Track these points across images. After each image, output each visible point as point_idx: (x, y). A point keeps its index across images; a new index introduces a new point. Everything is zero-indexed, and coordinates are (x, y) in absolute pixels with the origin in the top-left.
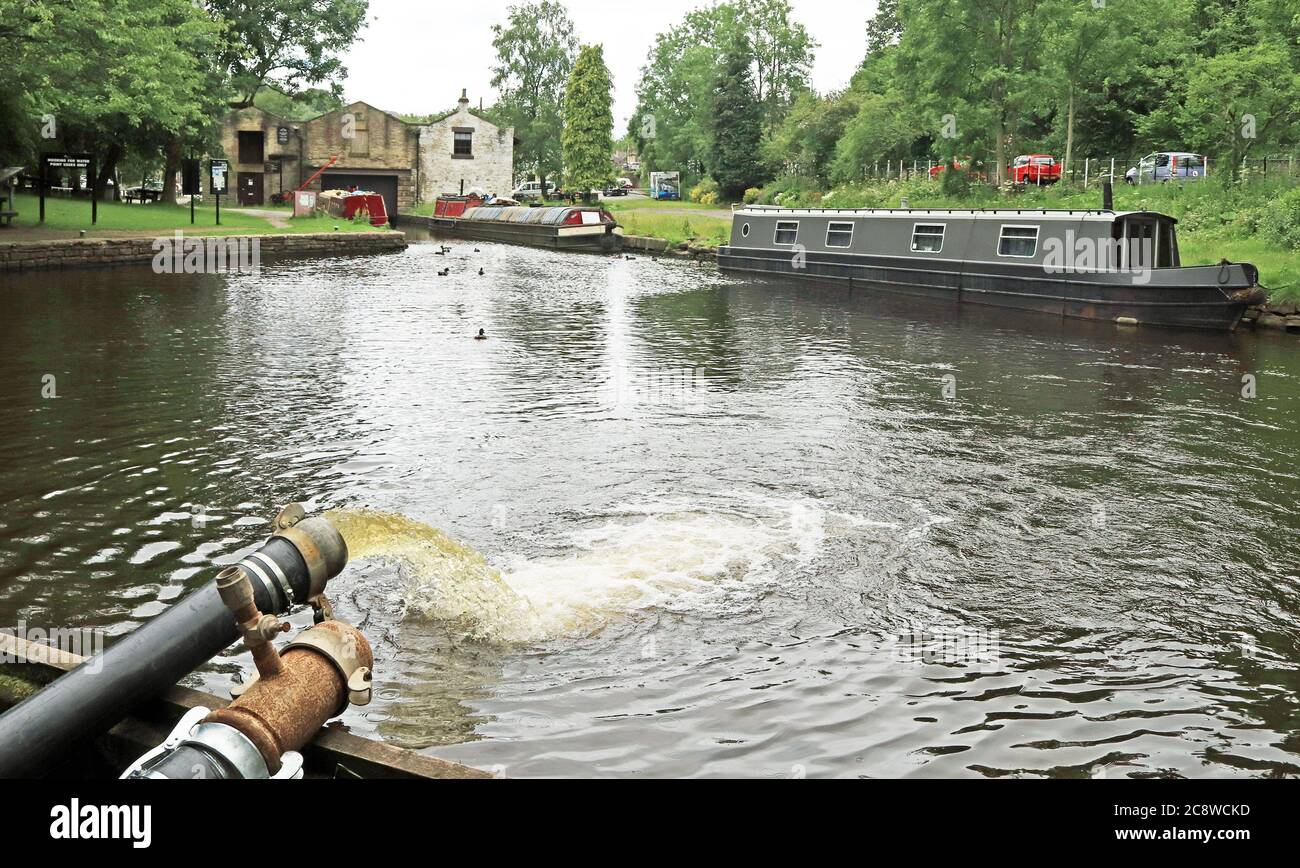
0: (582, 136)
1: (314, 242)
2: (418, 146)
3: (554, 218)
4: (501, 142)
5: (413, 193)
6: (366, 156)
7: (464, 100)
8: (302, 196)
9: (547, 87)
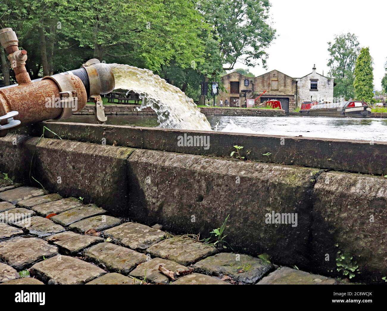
0: (361, 83)
1: (248, 111)
2: (297, 86)
3: (344, 105)
4: (329, 84)
5: (295, 104)
6: (277, 90)
7: (314, 69)
8: (249, 101)
9: (349, 66)
